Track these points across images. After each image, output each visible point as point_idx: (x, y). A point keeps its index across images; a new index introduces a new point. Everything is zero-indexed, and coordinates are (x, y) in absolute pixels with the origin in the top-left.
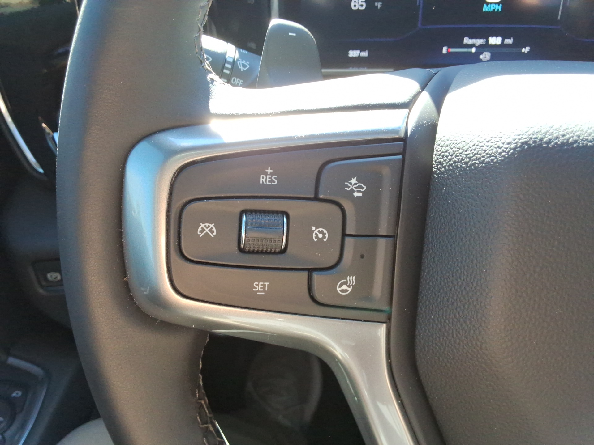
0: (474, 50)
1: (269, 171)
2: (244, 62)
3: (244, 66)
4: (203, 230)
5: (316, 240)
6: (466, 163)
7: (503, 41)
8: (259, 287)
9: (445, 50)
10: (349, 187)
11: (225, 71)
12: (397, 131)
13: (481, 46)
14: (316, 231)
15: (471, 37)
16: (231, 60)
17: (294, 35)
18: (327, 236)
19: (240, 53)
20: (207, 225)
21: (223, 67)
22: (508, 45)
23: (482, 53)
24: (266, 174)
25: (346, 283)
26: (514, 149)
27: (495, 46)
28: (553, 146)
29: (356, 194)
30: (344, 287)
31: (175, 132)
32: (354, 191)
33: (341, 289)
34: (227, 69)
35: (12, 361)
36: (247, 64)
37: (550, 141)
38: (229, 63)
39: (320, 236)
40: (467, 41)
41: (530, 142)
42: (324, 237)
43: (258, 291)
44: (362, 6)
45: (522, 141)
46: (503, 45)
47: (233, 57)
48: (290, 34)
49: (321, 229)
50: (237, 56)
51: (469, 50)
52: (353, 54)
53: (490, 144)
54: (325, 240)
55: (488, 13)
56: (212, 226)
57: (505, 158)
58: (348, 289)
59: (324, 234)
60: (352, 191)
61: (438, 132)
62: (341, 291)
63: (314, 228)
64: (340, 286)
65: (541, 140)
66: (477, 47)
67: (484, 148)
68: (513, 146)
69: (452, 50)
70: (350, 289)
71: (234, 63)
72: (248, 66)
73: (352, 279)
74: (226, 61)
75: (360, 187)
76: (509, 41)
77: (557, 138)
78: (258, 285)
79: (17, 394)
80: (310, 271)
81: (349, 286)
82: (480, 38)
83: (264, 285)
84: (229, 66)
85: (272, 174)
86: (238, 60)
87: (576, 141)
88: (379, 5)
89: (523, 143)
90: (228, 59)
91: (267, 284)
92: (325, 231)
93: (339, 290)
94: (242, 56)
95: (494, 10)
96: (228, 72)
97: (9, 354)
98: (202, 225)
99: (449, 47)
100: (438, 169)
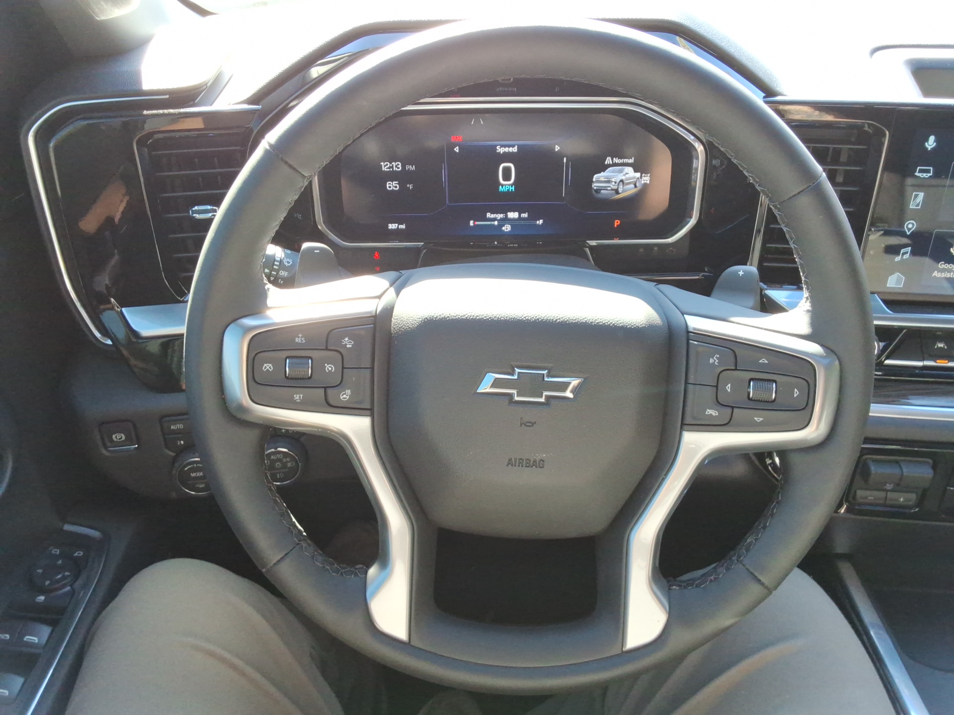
0: (496, 223)
1: (300, 335)
2: (288, 260)
3: (288, 262)
4: (266, 367)
5: (327, 371)
6: (404, 328)
7: (520, 215)
8: (297, 397)
9: (472, 223)
10: (344, 342)
11: (275, 267)
12: (371, 312)
13: (501, 220)
14: (327, 366)
15: (492, 213)
16: (279, 259)
17: (318, 251)
18: (334, 369)
19: (285, 253)
20: (268, 364)
21: (274, 264)
22: (524, 219)
23: (504, 226)
24: (299, 337)
25: (345, 394)
26: (421, 321)
27: (514, 220)
28: (438, 320)
29: (348, 346)
30: (345, 396)
31: (250, 317)
32: (347, 345)
33: (343, 397)
34: (276, 265)
35: (67, 527)
36: (291, 261)
37: (437, 317)
38: (277, 261)
39: (330, 369)
40: (489, 215)
41: (428, 318)
42: (332, 369)
43: (297, 400)
44: (396, 187)
45: (425, 317)
46: (520, 218)
47: (280, 257)
48: (315, 251)
49: (330, 365)
50: (283, 256)
51: (492, 223)
52: (392, 226)
53: (412, 319)
54: (333, 371)
55: (504, 193)
56: (270, 365)
57: (418, 326)
58: (346, 397)
59: (332, 368)
60: (346, 344)
61: (394, 311)
62: (343, 398)
63: (326, 365)
64: (342, 395)
65: (433, 316)
66: (499, 221)
67: (410, 321)
68: (421, 320)
69: (477, 223)
70: (348, 397)
71: (281, 261)
72: (291, 263)
73: (348, 392)
74: (275, 260)
75: (350, 342)
76: (525, 215)
77: (440, 315)
78: (297, 396)
79: (79, 554)
80: (325, 388)
81: (347, 396)
82: (501, 214)
83: (300, 396)
84: (278, 264)
85: (302, 337)
86: (284, 259)
87: (448, 317)
88: (411, 186)
89: (425, 318)
90: (277, 259)
91: (301, 395)
92: (332, 366)
93: (341, 397)
94: (287, 256)
95: (508, 190)
96: (277, 267)
97: (65, 521)
98: (265, 365)
99: (475, 221)
100: (393, 332)
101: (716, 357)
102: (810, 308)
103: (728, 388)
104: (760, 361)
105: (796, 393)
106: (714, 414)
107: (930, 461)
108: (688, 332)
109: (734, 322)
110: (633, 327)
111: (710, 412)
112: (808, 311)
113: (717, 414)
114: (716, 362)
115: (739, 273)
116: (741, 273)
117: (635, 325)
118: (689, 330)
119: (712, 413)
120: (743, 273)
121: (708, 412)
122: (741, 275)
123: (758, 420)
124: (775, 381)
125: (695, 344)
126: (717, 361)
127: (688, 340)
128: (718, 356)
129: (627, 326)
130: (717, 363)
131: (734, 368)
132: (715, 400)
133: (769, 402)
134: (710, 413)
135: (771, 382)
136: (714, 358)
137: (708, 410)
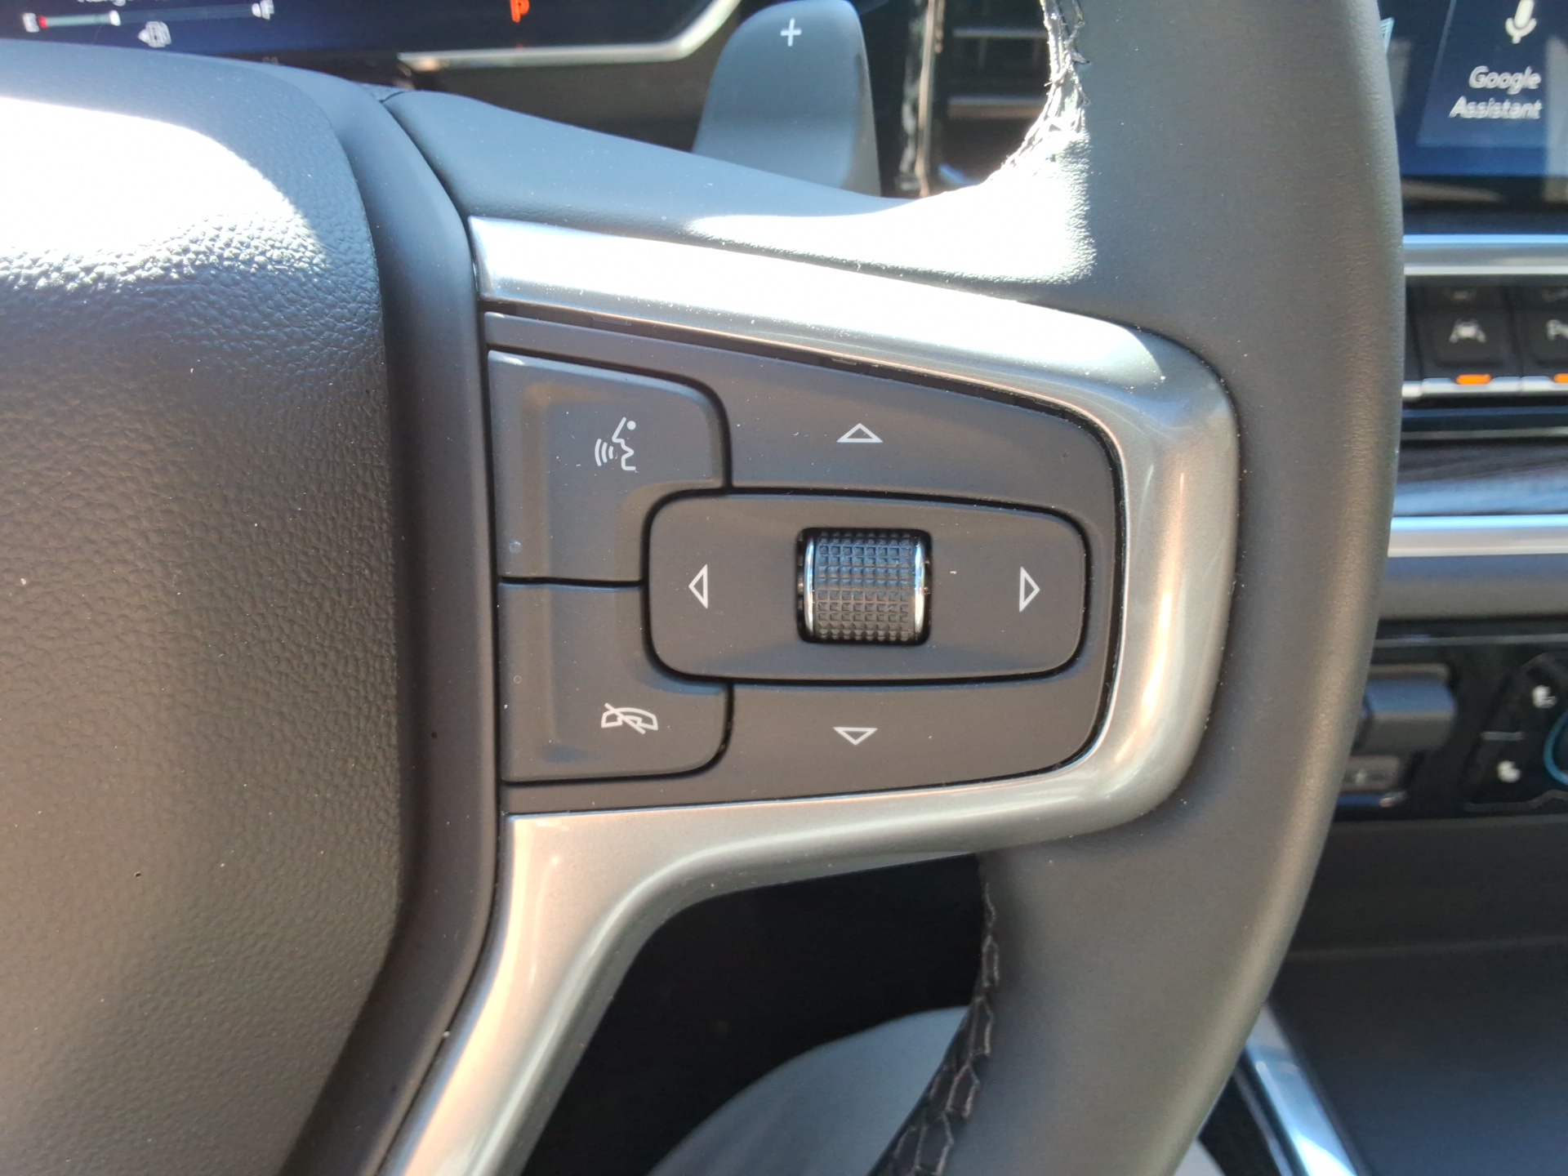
0: (114, 18)
69: (51, 22)
99: (40, 13)
101: (625, 433)
102: (1082, 137)
103: (701, 586)
104: (845, 439)
105: (1027, 590)
106: (639, 726)
107: (1441, 670)
108: (484, 305)
109: (716, 244)
110: (71, 286)
111: (619, 716)
112: (1073, 152)
113: (655, 727)
114: (624, 458)
115: (784, 33)
116: (791, 33)
117: (88, 270)
118: (486, 295)
119: (628, 719)
120: (798, 32)
121: (612, 718)
122: (790, 43)
123: (856, 735)
124: (924, 538)
125: (517, 366)
126: (631, 452)
127: (484, 347)
128: (632, 425)
129: (31, 280)
130: (629, 462)
131: (717, 483)
132: (639, 653)
133: (898, 643)
134: (619, 723)
135: (905, 545)
136: (615, 439)
137: (611, 710)
